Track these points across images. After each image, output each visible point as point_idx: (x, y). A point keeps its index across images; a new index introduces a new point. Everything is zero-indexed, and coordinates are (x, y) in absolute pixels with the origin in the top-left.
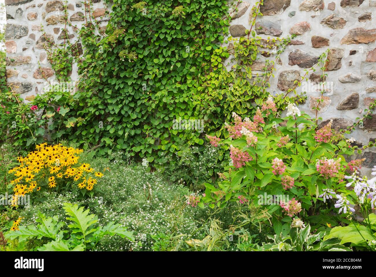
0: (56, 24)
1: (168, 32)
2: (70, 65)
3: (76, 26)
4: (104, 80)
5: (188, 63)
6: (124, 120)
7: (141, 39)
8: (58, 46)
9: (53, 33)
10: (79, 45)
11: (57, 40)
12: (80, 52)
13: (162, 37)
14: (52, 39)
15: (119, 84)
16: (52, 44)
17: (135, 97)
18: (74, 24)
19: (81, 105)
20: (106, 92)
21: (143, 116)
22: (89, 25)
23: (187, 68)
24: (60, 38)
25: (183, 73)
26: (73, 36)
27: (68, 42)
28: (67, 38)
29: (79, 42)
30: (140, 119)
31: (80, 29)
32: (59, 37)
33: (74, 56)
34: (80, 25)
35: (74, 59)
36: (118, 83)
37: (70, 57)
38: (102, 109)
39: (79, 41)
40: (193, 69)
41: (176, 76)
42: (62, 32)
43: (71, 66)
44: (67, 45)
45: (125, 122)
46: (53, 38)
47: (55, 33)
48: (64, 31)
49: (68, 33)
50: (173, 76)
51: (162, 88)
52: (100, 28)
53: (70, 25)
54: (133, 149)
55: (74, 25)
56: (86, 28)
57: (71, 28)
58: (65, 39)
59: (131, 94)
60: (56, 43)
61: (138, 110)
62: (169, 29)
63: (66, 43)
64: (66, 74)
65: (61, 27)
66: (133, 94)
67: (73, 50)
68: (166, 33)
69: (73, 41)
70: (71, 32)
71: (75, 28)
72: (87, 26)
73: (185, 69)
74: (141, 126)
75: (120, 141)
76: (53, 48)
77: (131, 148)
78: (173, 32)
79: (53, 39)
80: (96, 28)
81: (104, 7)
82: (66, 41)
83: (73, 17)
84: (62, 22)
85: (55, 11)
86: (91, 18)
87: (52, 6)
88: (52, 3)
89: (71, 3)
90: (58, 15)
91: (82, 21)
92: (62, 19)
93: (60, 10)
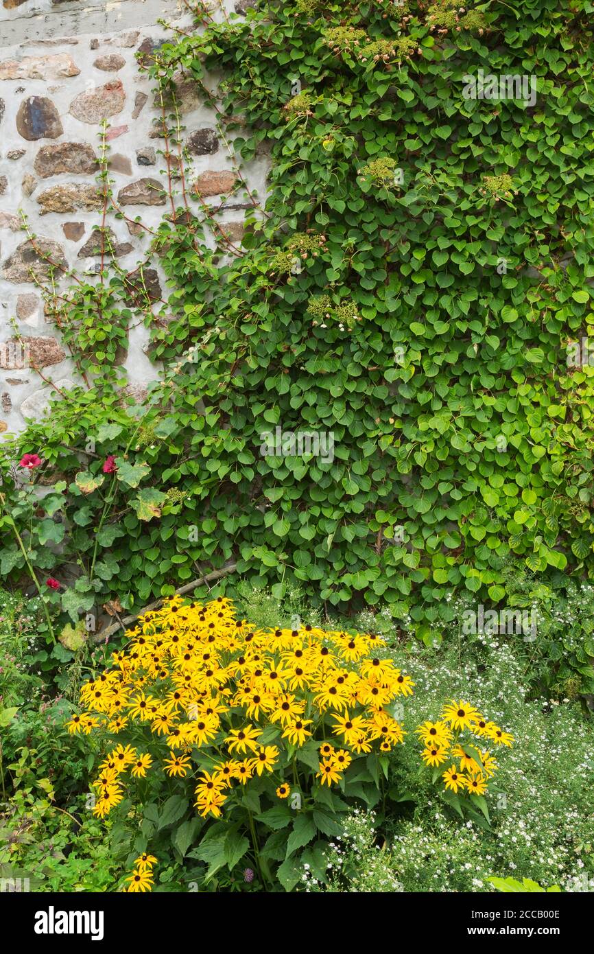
0: (71, 210)
1: (459, 246)
2: (122, 333)
3: (139, 218)
4: (254, 382)
5: (518, 338)
6: (313, 496)
7: (371, 266)
8: (77, 276)
9: (60, 238)
10: (152, 275)
11: (75, 258)
12: (155, 295)
13: (439, 260)
14: (57, 254)
15: (301, 394)
16: (59, 269)
17: (350, 430)
18: (131, 213)
19: (174, 450)
20: (261, 415)
21: (375, 486)
22: (183, 219)
23: (513, 352)
24: (85, 252)
25: (503, 364)
26: (127, 248)
27: (113, 265)
28: (108, 254)
29: (150, 267)
30: (366, 493)
31: (155, 230)
32: (82, 251)
33: (134, 306)
34: (152, 217)
35: (133, 315)
36: (295, 390)
37: (120, 308)
38: (248, 466)
39: (148, 263)
40: (534, 356)
41: (477, 373)
42: (94, 235)
43: (127, 336)
44: (112, 274)
45: (319, 504)
46: (60, 250)
47: (68, 237)
48: (101, 234)
49: (114, 239)
50: (470, 372)
51: (437, 406)
52: (218, 228)
53: (119, 216)
54: (347, 579)
55: (133, 218)
56: (171, 225)
57: (122, 223)
58: (102, 255)
59: (341, 422)
60: (71, 268)
61: (359, 468)
62: (460, 239)
63: (106, 268)
64: (111, 357)
65: (91, 220)
66: (345, 422)
67: (129, 289)
68: (451, 250)
69: (130, 263)
70: (121, 234)
71: (136, 225)
72: (176, 222)
73: (506, 354)
74: (368, 514)
75: (301, 557)
76: (63, 280)
77: (339, 578)
78: (474, 248)
79: (62, 255)
80: (205, 228)
81: (229, 167)
82: (107, 261)
83: (128, 194)
84: (92, 207)
85: (67, 173)
86: (188, 198)
87: (59, 158)
88: (59, 149)
89: (120, 153)
90: (77, 186)
91: (157, 205)
92: (93, 199)
93: (85, 170)
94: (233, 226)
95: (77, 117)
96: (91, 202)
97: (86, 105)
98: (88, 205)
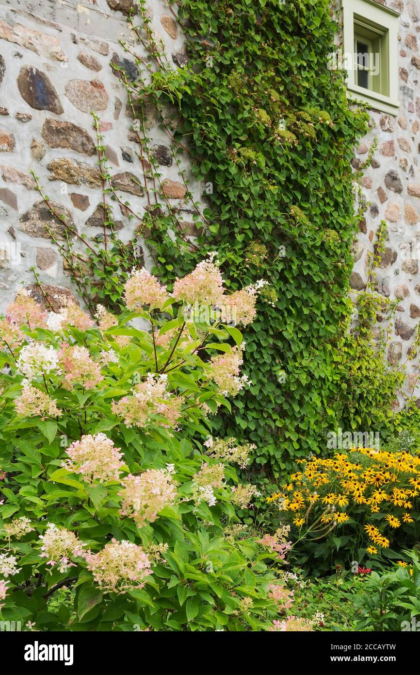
0: (76, 183)
3: (128, 203)
8: (85, 240)
9: (69, 205)
11: (83, 225)
14: (68, 218)
16: (71, 232)
18: (121, 197)
24: (92, 222)
26: (120, 225)
27: (112, 237)
28: (109, 227)
31: (141, 217)
32: (89, 220)
34: (136, 205)
39: (136, 240)
42: (98, 209)
44: (113, 244)
46: (70, 215)
47: (76, 205)
48: (103, 209)
49: (112, 215)
52: (178, 224)
53: (114, 198)
55: (124, 202)
57: (117, 204)
58: (104, 226)
60: (80, 232)
63: (108, 238)
65: (95, 197)
69: (124, 237)
70: (116, 213)
71: (126, 208)
76: (74, 241)
79: (72, 220)
81: (179, 180)
82: (108, 232)
83: (119, 181)
84: (94, 185)
85: (71, 150)
86: (157, 196)
87: (63, 134)
88: (63, 125)
89: (110, 145)
90: (78, 163)
91: (139, 196)
92: (95, 178)
93: (86, 152)
94: (187, 225)
95: (72, 102)
96: (93, 180)
97: (79, 93)
98: (91, 183)
